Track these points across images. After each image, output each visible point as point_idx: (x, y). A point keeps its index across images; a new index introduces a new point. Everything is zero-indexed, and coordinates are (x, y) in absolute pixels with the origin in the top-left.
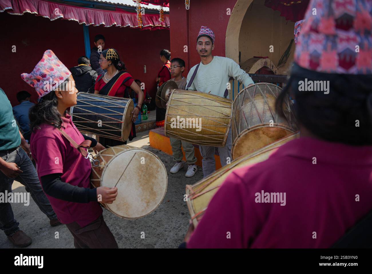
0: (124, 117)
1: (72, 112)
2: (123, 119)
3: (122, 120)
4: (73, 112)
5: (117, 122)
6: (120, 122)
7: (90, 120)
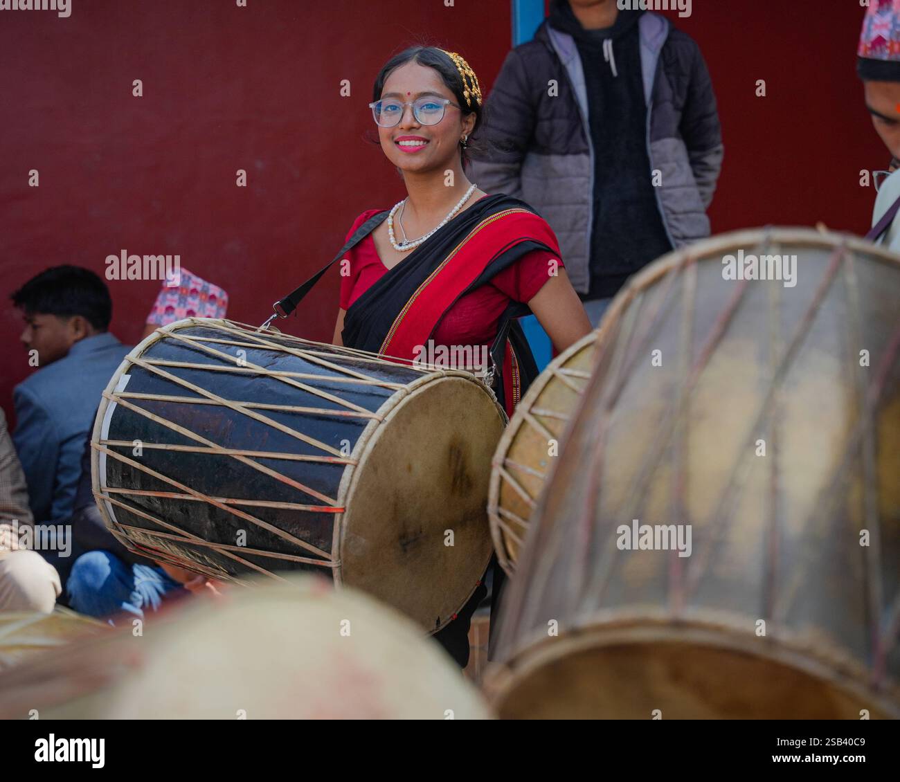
0: (348, 482)
1: (105, 435)
2: (342, 491)
3: (336, 498)
4: (113, 434)
5: (310, 508)
6: (323, 509)
7: (182, 487)
